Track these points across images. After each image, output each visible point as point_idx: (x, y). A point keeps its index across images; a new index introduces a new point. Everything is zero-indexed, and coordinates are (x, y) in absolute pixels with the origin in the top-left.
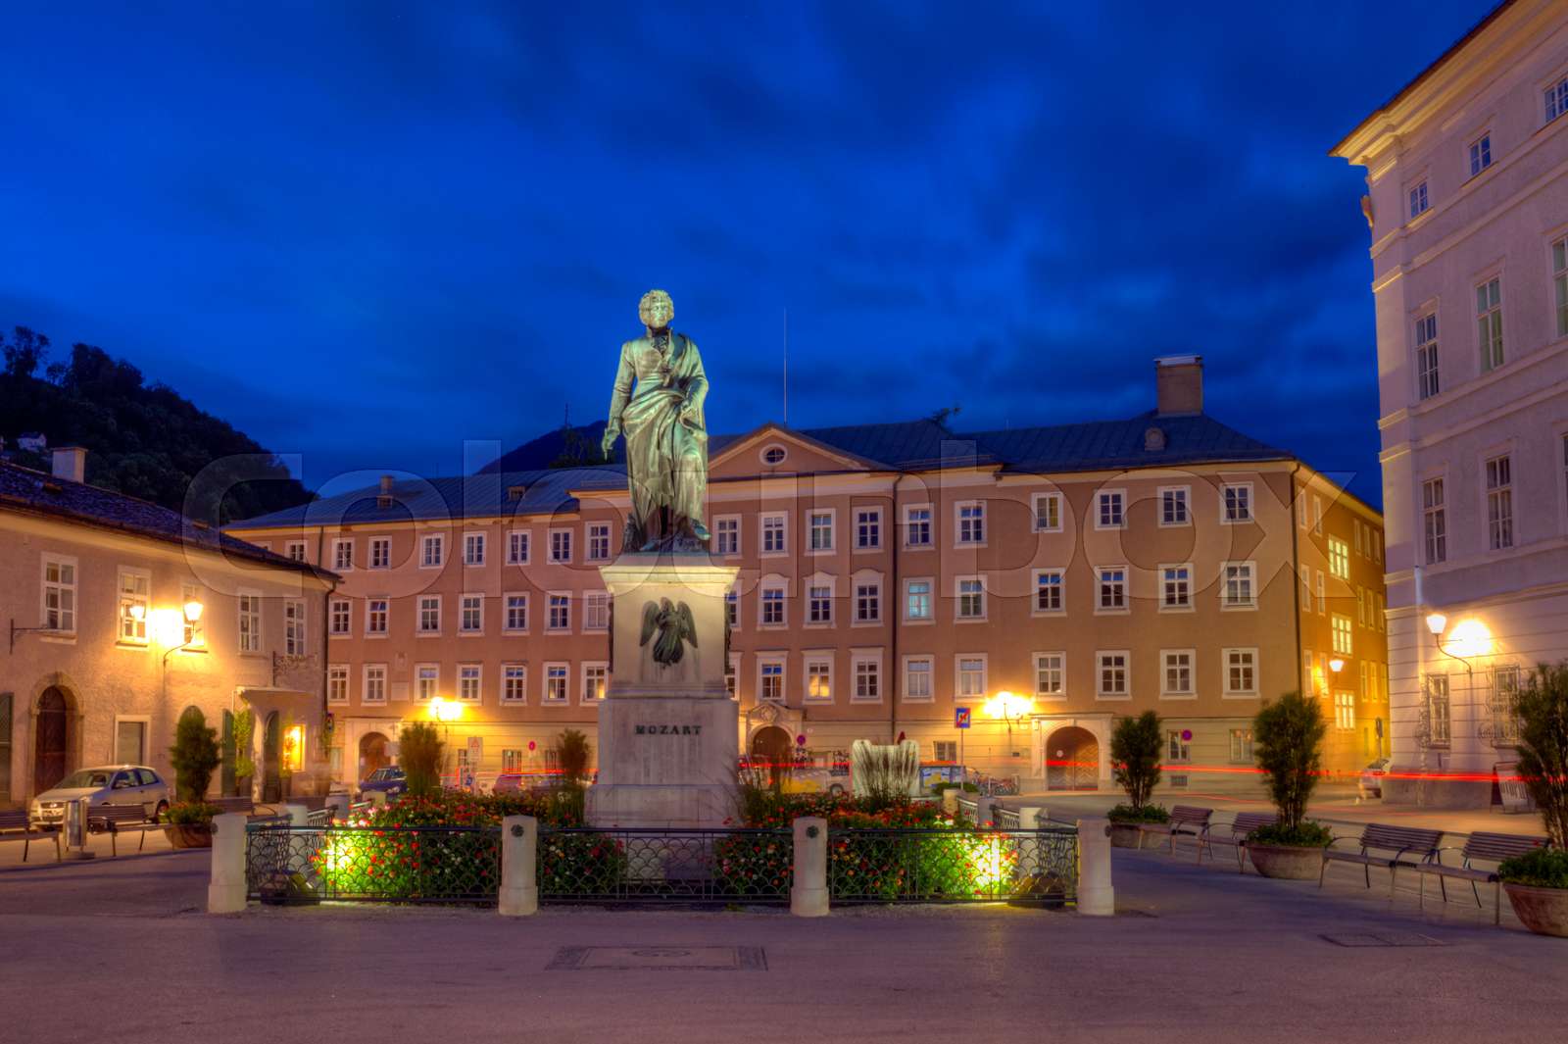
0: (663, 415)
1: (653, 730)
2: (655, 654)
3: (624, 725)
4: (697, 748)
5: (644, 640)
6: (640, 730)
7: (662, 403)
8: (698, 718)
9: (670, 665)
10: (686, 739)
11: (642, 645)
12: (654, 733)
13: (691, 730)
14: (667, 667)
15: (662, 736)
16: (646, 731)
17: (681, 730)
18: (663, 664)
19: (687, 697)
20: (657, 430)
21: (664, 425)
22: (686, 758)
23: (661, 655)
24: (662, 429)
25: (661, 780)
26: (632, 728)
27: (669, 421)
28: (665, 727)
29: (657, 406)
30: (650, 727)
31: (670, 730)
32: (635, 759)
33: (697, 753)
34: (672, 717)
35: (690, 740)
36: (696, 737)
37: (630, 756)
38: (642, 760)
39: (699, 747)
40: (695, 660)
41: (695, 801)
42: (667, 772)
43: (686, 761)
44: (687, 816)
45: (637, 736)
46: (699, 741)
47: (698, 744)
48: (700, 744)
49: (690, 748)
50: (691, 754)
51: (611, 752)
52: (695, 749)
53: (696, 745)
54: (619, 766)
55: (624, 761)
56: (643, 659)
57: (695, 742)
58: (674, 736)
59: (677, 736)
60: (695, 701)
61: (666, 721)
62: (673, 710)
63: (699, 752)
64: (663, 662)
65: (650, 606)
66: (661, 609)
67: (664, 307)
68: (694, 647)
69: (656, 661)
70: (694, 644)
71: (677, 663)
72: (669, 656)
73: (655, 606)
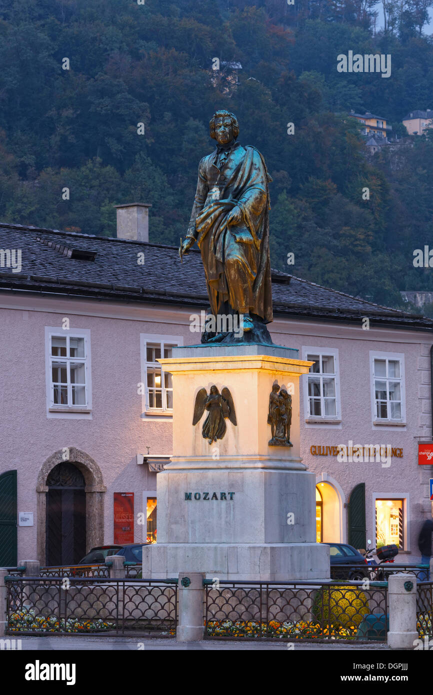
0: (217, 224)
2: (204, 431)
3: (177, 492)
4: (232, 512)
5: (196, 420)
7: (217, 213)
8: (232, 485)
9: (216, 441)
10: (224, 503)
11: (195, 422)
14: (214, 441)
15: (205, 502)
16: (193, 497)
17: (219, 496)
18: (210, 440)
19: (227, 468)
20: (213, 238)
21: (218, 232)
22: (223, 519)
23: (208, 431)
25: (205, 539)
26: (183, 496)
27: (222, 228)
29: (212, 216)
32: (185, 521)
33: (232, 516)
34: (213, 485)
35: (227, 504)
36: (231, 502)
37: (181, 519)
38: (190, 522)
39: (233, 511)
40: (235, 436)
41: (225, 557)
42: (209, 532)
43: (223, 523)
44: (219, 569)
45: (186, 501)
46: (233, 505)
47: (232, 509)
48: (233, 508)
49: (227, 512)
50: (227, 517)
51: (167, 515)
52: (230, 512)
53: (231, 509)
54: (173, 526)
55: (176, 523)
56: (195, 436)
57: (230, 506)
58: (214, 501)
59: (217, 501)
60: (232, 471)
61: (208, 488)
62: (213, 480)
63: (233, 514)
64: (210, 438)
65: (200, 391)
66: (209, 392)
67: (226, 126)
68: (234, 424)
69: (204, 437)
70: (234, 422)
71: (221, 439)
72: (215, 433)
73: (204, 391)
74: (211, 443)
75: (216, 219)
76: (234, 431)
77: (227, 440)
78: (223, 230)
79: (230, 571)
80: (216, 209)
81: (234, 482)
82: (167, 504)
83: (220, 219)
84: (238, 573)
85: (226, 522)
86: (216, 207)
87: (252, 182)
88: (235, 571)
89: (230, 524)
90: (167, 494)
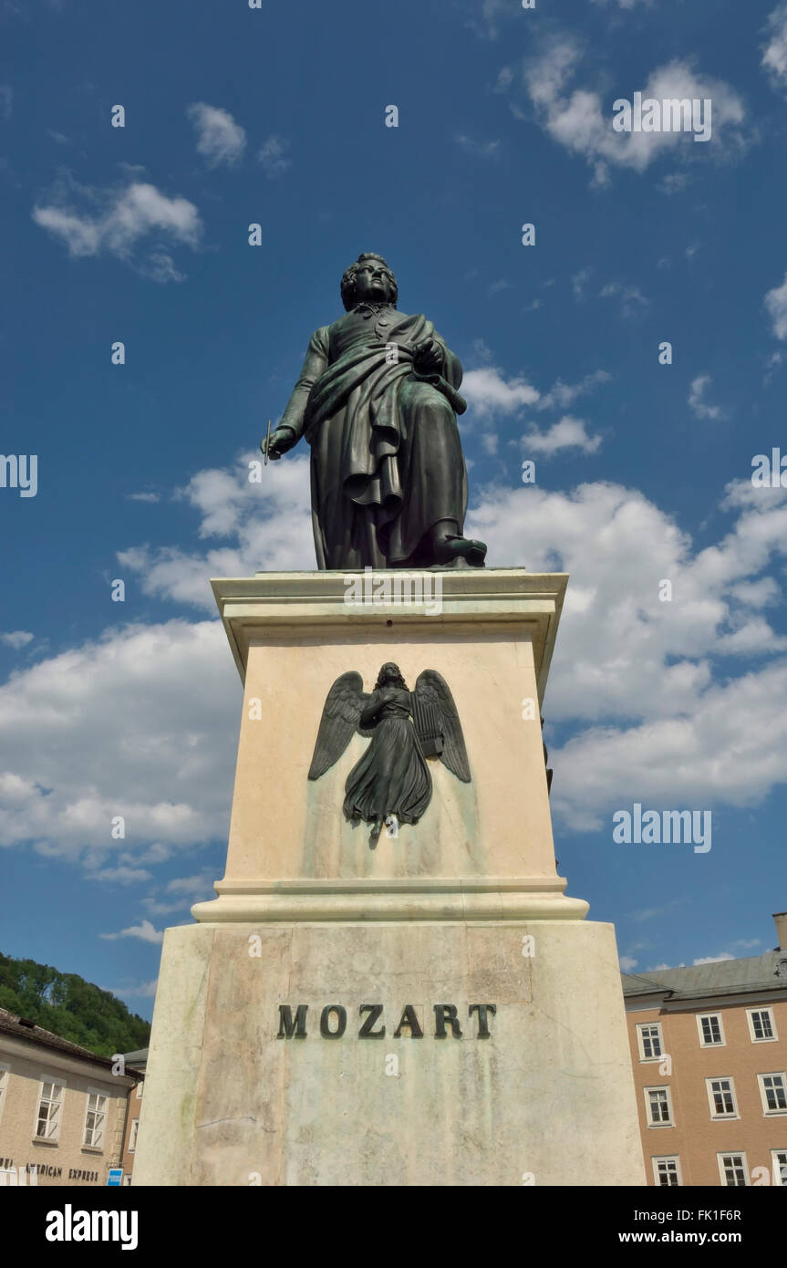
1: (333, 1021)
2: (349, 799)
3: (243, 1002)
4: (488, 1089)
5: (321, 763)
6: (292, 1024)
7: (377, 358)
8: (484, 978)
10: (451, 1046)
11: (313, 776)
12: (338, 1031)
13: (462, 1015)
15: (365, 1045)
16: (312, 1024)
17: (427, 1021)
18: (373, 824)
22: (448, 1122)
23: (367, 797)
24: (377, 392)
26: (272, 1021)
27: (389, 378)
28: (376, 1011)
30: (326, 1012)
31: (390, 1018)
32: (269, 1131)
33: (487, 1107)
34: (398, 977)
35: (463, 1055)
36: (484, 1047)
37: (255, 1121)
38: (293, 1134)
39: (494, 1085)
40: (465, 815)
45: (282, 1043)
46: (493, 1060)
47: (487, 1079)
48: (494, 1074)
49: (463, 1090)
50: (464, 1114)
51: (188, 1099)
52: (479, 1091)
53: (481, 1079)
54: (214, 1156)
55: (230, 1137)
56: (316, 815)
57: (478, 1064)
58: (407, 1040)
59: (417, 1040)
60: (472, 923)
61: (378, 989)
62: (401, 955)
63: (494, 1100)
64: (374, 819)
65: (341, 679)
66: (368, 688)
68: (460, 778)
69: (353, 816)
70: (463, 774)
71: (414, 821)
72: (391, 802)
73: (352, 680)
74: (374, 838)
75: (375, 367)
76: (460, 797)
77: (434, 826)
80: (373, 354)
81: (490, 966)
82: (195, 1053)
83: (384, 369)
85: (464, 1137)
89: (480, 1146)
90: (201, 1009)
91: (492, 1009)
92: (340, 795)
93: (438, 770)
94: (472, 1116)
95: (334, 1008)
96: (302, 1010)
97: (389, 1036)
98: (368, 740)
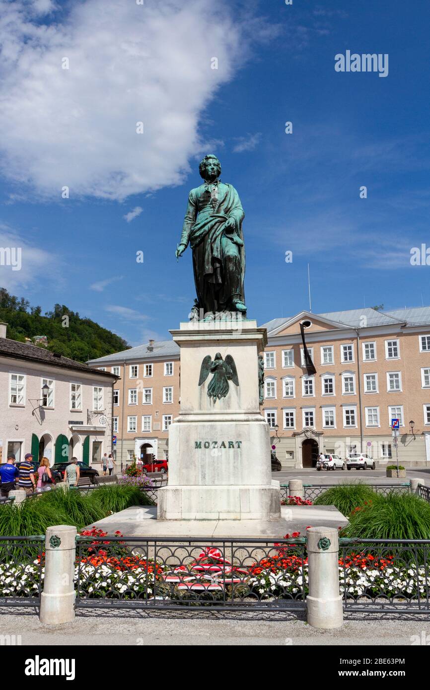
0: (213, 231)
1: (207, 445)
2: (209, 390)
3: (187, 441)
4: (239, 458)
5: (202, 381)
6: (198, 446)
7: (213, 223)
8: (239, 435)
9: (219, 399)
10: (232, 450)
11: (199, 385)
12: (208, 447)
13: (234, 444)
14: (218, 399)
16: (202, 445)
17: (227, 445)
18: (214, 398)
19: (233, 420)
20: (210, 240)
21: (214, 236)
22: (231, 464)
23: (213, 390)
25: (214, 482)
26: (194, 445)
27: (218, 233)
28: (216, 442)
29: (209, 225)
30: (206, 442)
32: (195, 466)
33: (239, 461)
34: (221, 435)
35: (234, 451)
36: (239, 450)
37: (192, 464)
38: (200, 467)
39: (241, 457)
40: (237, 395)
41: (238, 498)
42: (218, 476)
43: (232, 467)
44: (232, 509)
45: (196, 449)
46: (240, 452)
48: (241, 455)
49: (234, 458)
50: (234, 462)
51: (178, 461)
53: (238, 456)
54: (184, 471)
55: (187, 468)
56: (201, 395)
57: (237, 453)
58: (223, 449)
59: (225, 449)
60: (237, 423)
61: (217, 438)
62: (221, 431)
63: (240, 460)
64: (215, 396)
65: (205, 358)
66: (213, 360)
67: (214, 165)
68: (236, 385)
69: (210, 395)
70: (237, 383)
71: (225, 396)
72: (219, 392)
73: (209, 358)
74: (215, 402)
75: (212, 227)
76: (236, 390)
77: (230, 398)
78: (218, 235)
79: (242, 511)
80: (212, 220)
81: (241, 433)
82: (178, 452)
83: (215, 227)
84: (250, 512)
85: (234, 467)
86: (212, 218)
87: (236, 205)
88: (248, 511)
89: (238, 469)
90: (178, 442)
91: (241, 442)
92: (206, 389)
93: (231, 383)
94: (236, 464)
95: (207, 442)
96: (200, 442)
97: (219, 447)
98: (213, 375)
